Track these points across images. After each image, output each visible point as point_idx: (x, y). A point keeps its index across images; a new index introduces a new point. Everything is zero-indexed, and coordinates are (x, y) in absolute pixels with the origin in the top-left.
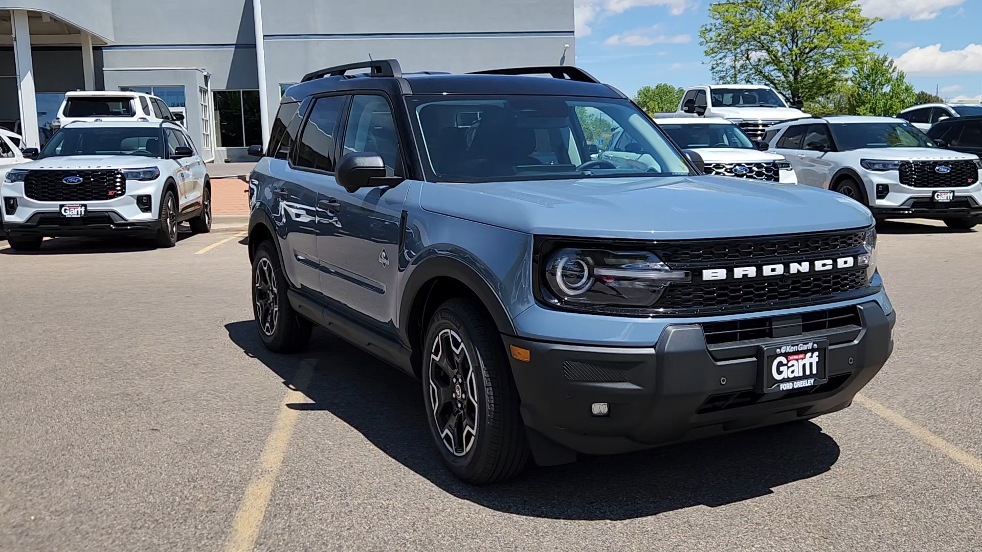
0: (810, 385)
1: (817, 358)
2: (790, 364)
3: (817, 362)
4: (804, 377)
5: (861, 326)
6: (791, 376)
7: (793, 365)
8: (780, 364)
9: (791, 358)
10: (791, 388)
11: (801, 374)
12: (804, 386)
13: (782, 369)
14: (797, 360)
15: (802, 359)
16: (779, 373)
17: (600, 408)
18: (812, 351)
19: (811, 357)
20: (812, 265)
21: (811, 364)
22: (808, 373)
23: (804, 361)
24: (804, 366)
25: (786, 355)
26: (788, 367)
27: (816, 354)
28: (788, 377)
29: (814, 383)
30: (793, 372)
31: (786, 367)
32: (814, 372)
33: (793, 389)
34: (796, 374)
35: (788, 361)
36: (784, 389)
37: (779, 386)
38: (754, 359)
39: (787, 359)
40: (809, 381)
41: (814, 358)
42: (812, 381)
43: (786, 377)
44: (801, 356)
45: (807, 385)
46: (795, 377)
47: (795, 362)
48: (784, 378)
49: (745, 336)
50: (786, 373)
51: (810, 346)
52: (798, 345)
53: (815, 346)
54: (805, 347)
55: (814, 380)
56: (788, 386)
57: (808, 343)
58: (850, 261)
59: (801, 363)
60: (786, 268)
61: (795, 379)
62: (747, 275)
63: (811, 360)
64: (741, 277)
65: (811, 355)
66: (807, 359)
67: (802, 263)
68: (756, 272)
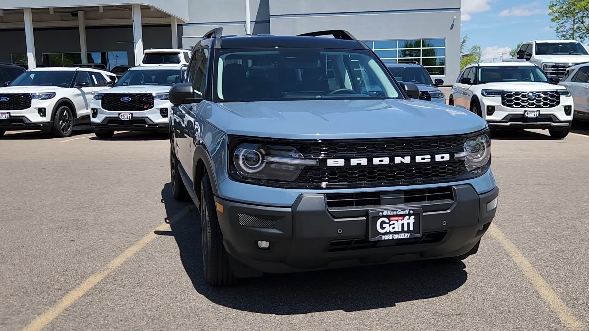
0: (407, 237)
1: (414, 220)
2: (391, 223)
3: (413, 223)
4: (403, 231)
5: (453, 201)
6: (392, 231)
7: (394, 224)
8: (383, 223)
9: (392, 219)
10: (391, 238)
11: (400, 230)
12: (402, 238)
13: (384, 226)
14: (397, 221)
15: (401, 220)
16: (383, 228)
17: (264, 244)
18: (409, 215)
19: (409, 219)
20: (413, 159)
21: (408, 224)
22: (406, 229)
23: (403, 222)
24: (403, 225)
25: (388, 217)
26: (390, 225)
27: (413, 217)
28: (390, 231)
29: (410, 236)
30: (393, 228)
31: (388, 225)
32: (411, 228)
33: (393, 239)
34: (396, 230)
35: (390, 221)
36: (386, 239)
37: (381, 237)
38: (364, 218)
39: (389, 220)
40: (406, 235)
41: (412, 220)
42: (409, 235)
43: (388, 231)
44: (400, 218)
45: (404, 237)
46: (395, 231)
47: (396, 222)
48: (386, 232)
49: (358, 203)
50: (388, 228)
51: (407, 211)
52: (397, 211)
53: (411, 212)
54: (403, 213)
55: (411, 234)
56: (389, 237)
57: (405, 210)
58: (447, 157)
59: (400, 222)
60: (392, 160)
61: (395, 233)
62: (361, 163)
63: (408, 221)
64: (356, 165)
65: (409, 217)
66: (406, 221)
67: (405, 157)
68: (367, 162)
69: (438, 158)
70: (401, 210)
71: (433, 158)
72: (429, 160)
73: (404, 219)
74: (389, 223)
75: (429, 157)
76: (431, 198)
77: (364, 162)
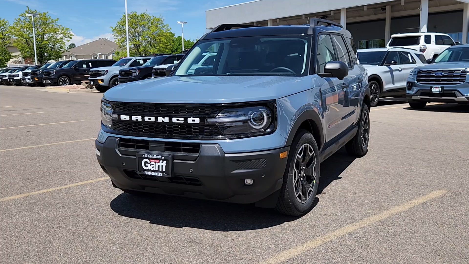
0: (160, 176)
1: (166, 164)
2: (151, 163)
3: (166, 166)
4: (158, 171)
6: (152, 169)
7: (153, 164)
8: (146, 162)
9: (152, 161)
10: (150, 174)
11: (157, 169)
13: (147, 165)
14: (155, 163)
18: (163, 160)
19: (163, 163)
21: (162, 166)
22: (161, 170)
23: (159, 164)
24: (159, 166)
25: (150, 159)
26: (151, 165)
27: (165, 162)
30: (153, 167)
31: (149, 164)
32: (164, 170)
34: (154, 169)
35: (151, 162)
36: (147, 174)
37: (144, 172)
38: (135, 157)
39: (150, 161)
40: (160, 173)
41: (164, 164)
42: (161, 174)
43: (149, 169)
44: (157, 161)
45: (158, 175)
46: (154, 170)
47: (154, 163)
48: (148, 169)
51: (160, 157)
52: (154, 155)
53: (163, 158)
54: (158, 157)
55: (163, 174)
56: (149, 173)
57: (159, 156)
58: (197, 121)
59: (157, 164)
60: (156, 119)
61: (154, 171)
62: (137, 120)
63: (162, 164)
64: (135, 120)
65: (163, 162)
66: (161, 163)
67: (165, 118)
68: (142, 118)
69: (190, 120)
70: (157, 155)
71: (186, 120)
72: (183, 122)
73: (159, 162)
74: (150, 163)
75: (183, 119)
76: (185, 151)
77: (139, 118)
